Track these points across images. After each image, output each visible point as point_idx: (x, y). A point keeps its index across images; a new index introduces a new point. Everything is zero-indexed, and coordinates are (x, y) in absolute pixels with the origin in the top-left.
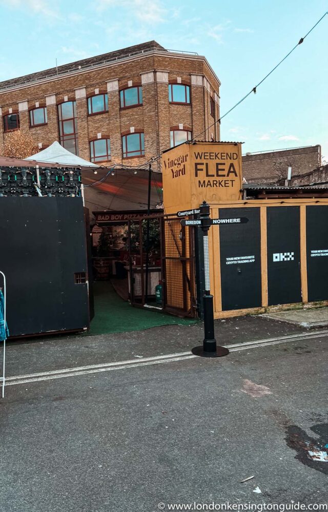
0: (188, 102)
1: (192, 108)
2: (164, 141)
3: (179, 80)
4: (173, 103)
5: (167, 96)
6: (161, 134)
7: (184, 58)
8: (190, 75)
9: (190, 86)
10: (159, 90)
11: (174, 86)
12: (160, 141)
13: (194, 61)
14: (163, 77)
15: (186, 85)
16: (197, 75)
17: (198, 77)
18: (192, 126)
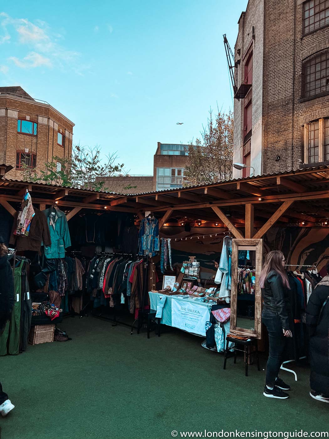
0: (35, 134)
1: (37, 138)
2: (10, 159)
3: (28, 118)
4: (21, 133)
5: (16, 127)
6: (8, 153)
7: (33, 104)
8: (38, 116)
9: (37, 123)
10: (8, 122)
11: (23, 121)
12: (6, 158)
13: (42, 107)
14: (13, 114)
15: (34, 122)
16: (43, 117)
17: (44, 118)
18: (37, 151)
